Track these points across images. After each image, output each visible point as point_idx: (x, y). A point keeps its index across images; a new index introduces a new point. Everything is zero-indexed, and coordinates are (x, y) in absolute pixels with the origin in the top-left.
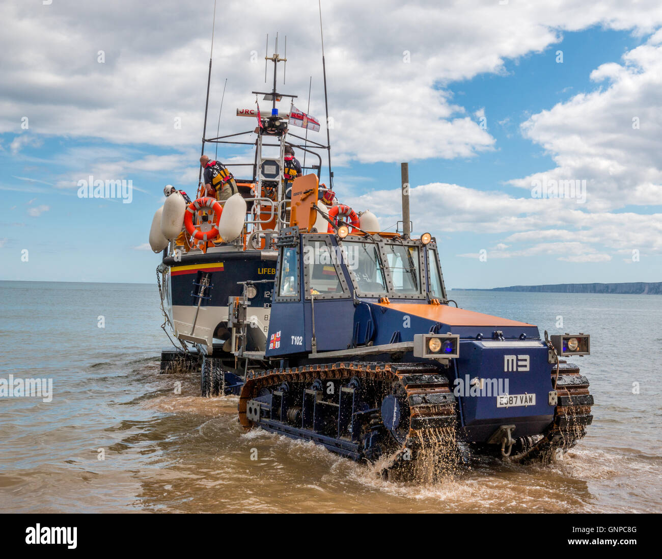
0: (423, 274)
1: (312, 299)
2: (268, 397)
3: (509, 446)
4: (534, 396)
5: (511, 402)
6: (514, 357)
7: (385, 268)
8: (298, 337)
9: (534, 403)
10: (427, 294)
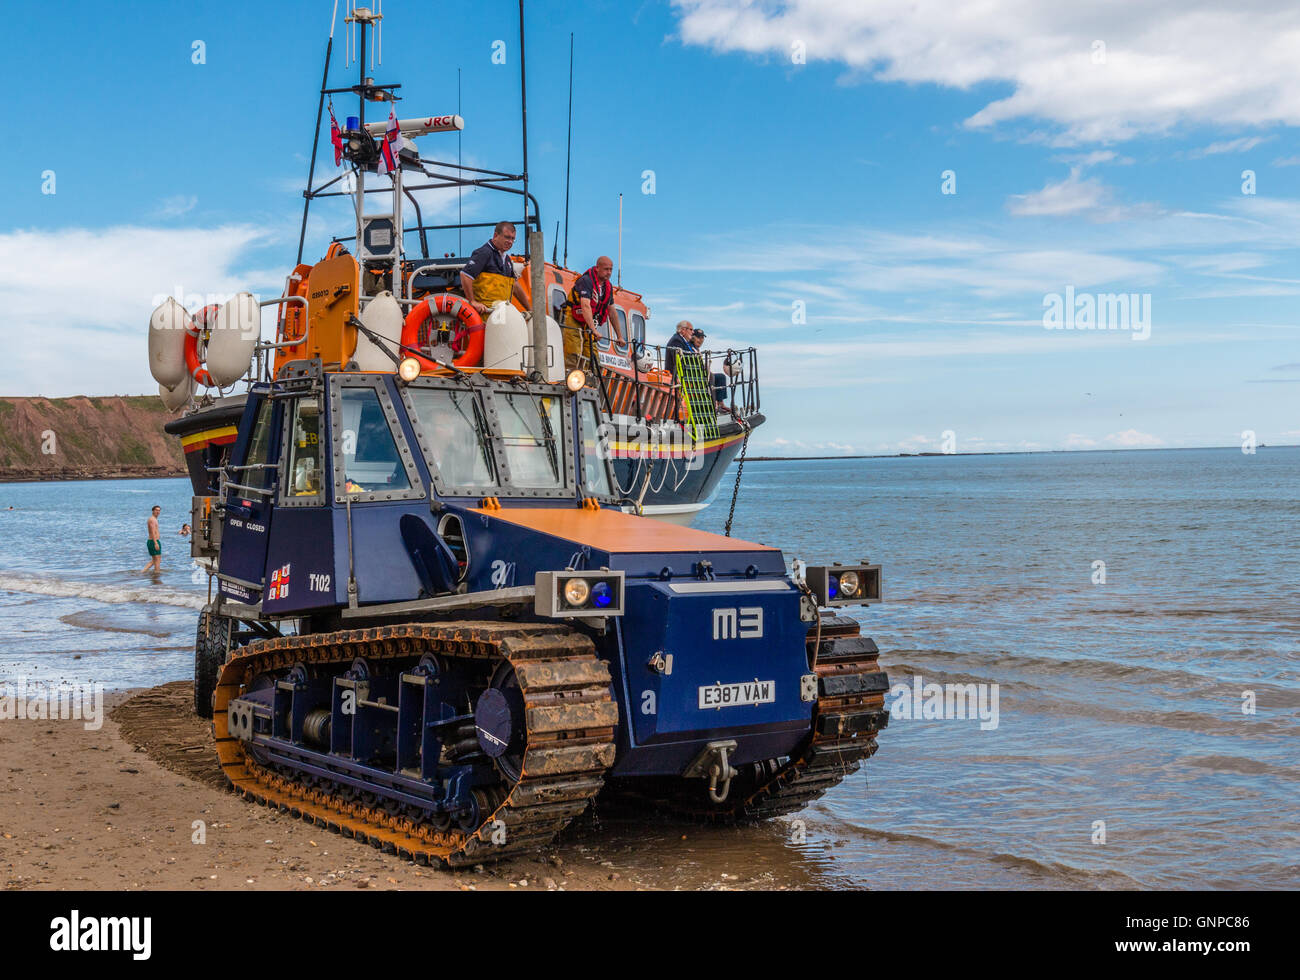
0: (570, 448)
1: (349, 503)
2: (269, 692)
3: (724, 782)
4: (771, 684)
5: (727, 698)
6: (733, 612)
7: (493, 439)
8: (322, 577)
9: (771, 698)
10: (577, 488)
